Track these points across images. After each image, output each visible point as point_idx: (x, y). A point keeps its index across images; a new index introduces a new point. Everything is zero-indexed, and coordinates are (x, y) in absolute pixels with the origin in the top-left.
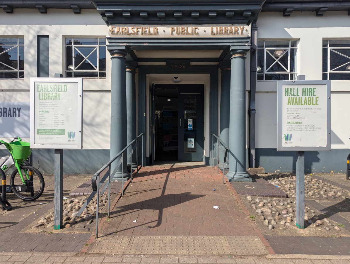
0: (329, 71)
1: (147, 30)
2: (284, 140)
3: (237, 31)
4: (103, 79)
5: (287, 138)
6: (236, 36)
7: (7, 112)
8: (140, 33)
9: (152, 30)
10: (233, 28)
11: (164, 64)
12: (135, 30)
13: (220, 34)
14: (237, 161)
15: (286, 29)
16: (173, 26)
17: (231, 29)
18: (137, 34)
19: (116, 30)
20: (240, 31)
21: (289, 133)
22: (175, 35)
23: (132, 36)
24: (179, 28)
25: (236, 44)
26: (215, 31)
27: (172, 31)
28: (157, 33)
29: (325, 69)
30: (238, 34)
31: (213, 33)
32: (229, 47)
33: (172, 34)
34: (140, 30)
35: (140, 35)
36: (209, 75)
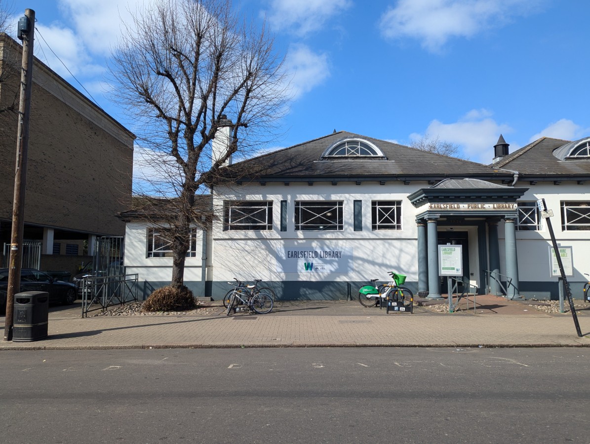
0: (566, 224)
1: (453, 206)
2: (553, 273)
3: (509, 207)
4: (399, 231)
5: (554, 271)
6: (509, 210)
7: (332, 255)
8: (448, 208)
9: (456, 206)
10: (507, 205)
11: (445, 219)
12: (445, 206)
13: (499, 208)
14: (515, 288)
15: (535, 195)
16: (469, 203)
17: (506, 206)
18: (446, 208)
19: (433, 206)
20: (511, 207)
21: (555, 269)
22: (470, 209)
23: (443, 210)
24: (473, 205)
25: (509, 214)
26: (495, 206)
27: (469, 207)
28: (459, 208)
29: (563, 222)
30: (510, 208)
31: (494, 208)
32: (505, 216)
33: (468, 208)
34: (448, 206)
35: (448, 209)
36: (477, 226)
